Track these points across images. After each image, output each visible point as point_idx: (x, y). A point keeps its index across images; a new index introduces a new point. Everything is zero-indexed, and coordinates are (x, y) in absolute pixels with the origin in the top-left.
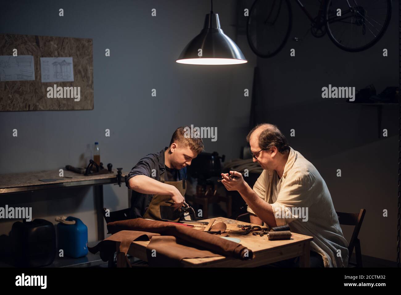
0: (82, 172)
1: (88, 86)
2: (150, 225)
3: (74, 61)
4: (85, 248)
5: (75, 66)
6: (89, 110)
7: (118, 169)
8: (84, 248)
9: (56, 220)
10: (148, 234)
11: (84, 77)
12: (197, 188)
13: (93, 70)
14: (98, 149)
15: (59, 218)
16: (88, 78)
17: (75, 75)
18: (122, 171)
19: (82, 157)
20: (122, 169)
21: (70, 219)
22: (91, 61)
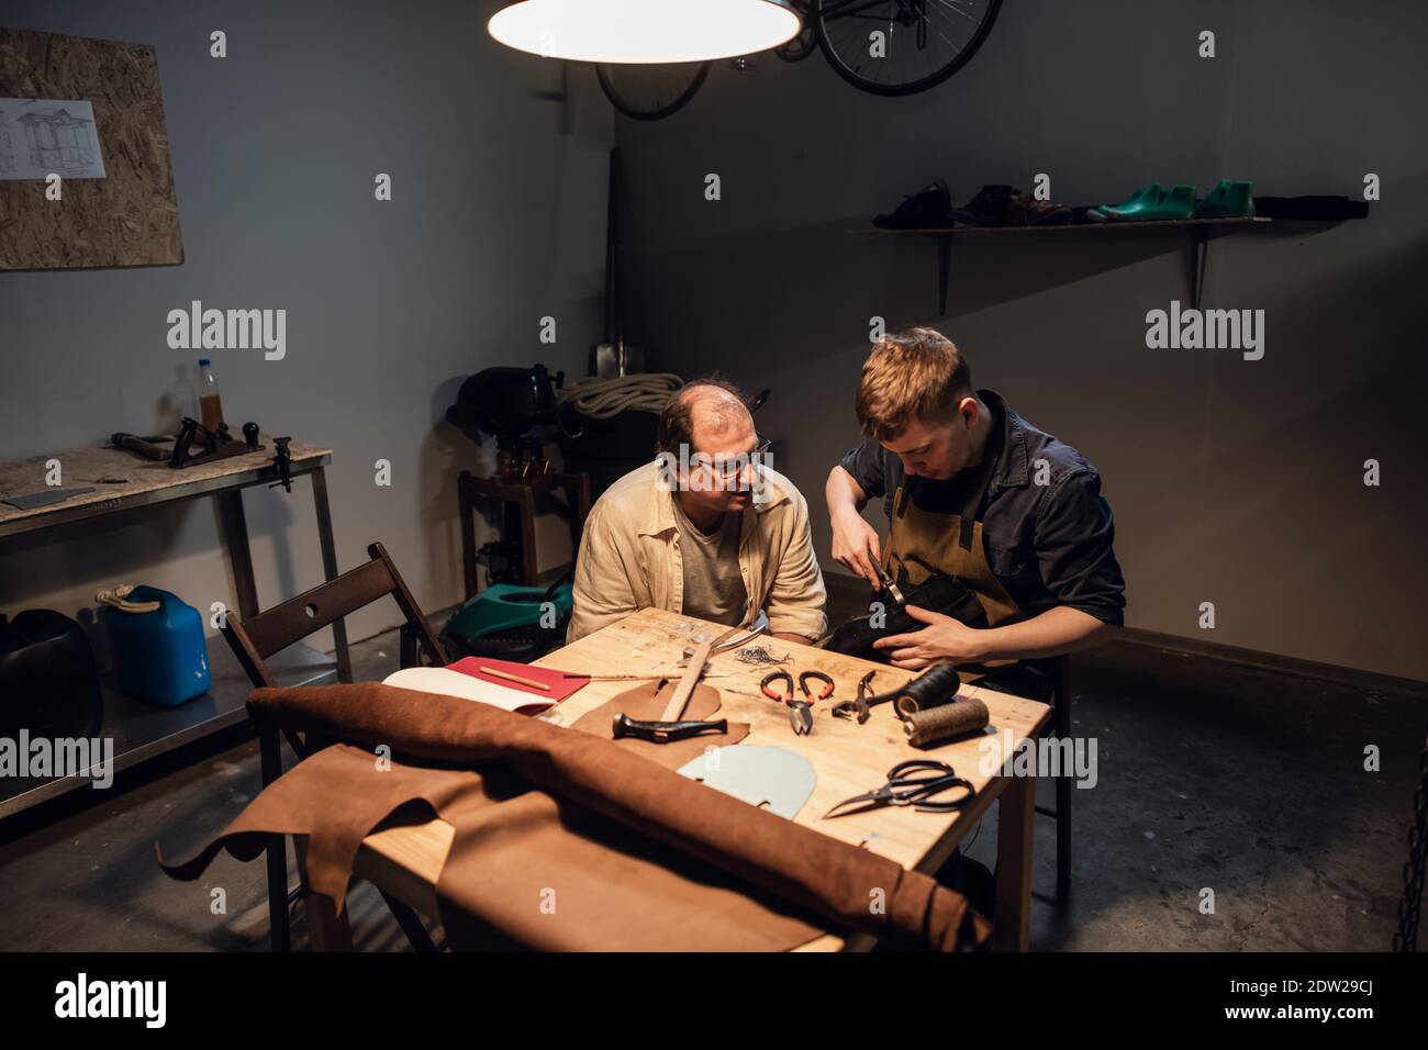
0: (162, 455)
1: (156, 192)
3: (96, 115)
4: (199, 675)
5: (103, 130)
6: (171, 265)
7: (275, 440)
8: (196, 676)
9: (96, 600)
11: (141, 165)
12: (500, 460)
13: (167, 144)
14: (211, 379)
15: (108, 593)
16: (154, 169)
17: (108, 156)
18: (290, 445)
19: (164, 404)
20: (287, 440)
21: (143, 594)
22: (156, 115)
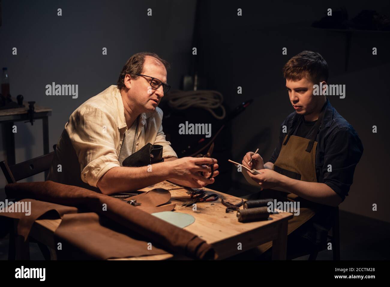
2: (62, 194)
7: (29, 103)
10: (59, 208)
14: (7, 76)
18: (35, 105)
20: (34, 102)
